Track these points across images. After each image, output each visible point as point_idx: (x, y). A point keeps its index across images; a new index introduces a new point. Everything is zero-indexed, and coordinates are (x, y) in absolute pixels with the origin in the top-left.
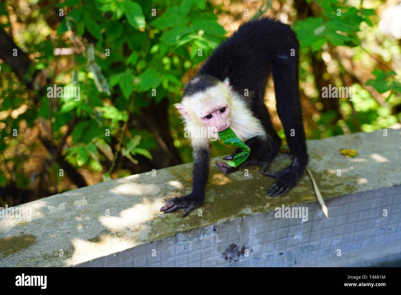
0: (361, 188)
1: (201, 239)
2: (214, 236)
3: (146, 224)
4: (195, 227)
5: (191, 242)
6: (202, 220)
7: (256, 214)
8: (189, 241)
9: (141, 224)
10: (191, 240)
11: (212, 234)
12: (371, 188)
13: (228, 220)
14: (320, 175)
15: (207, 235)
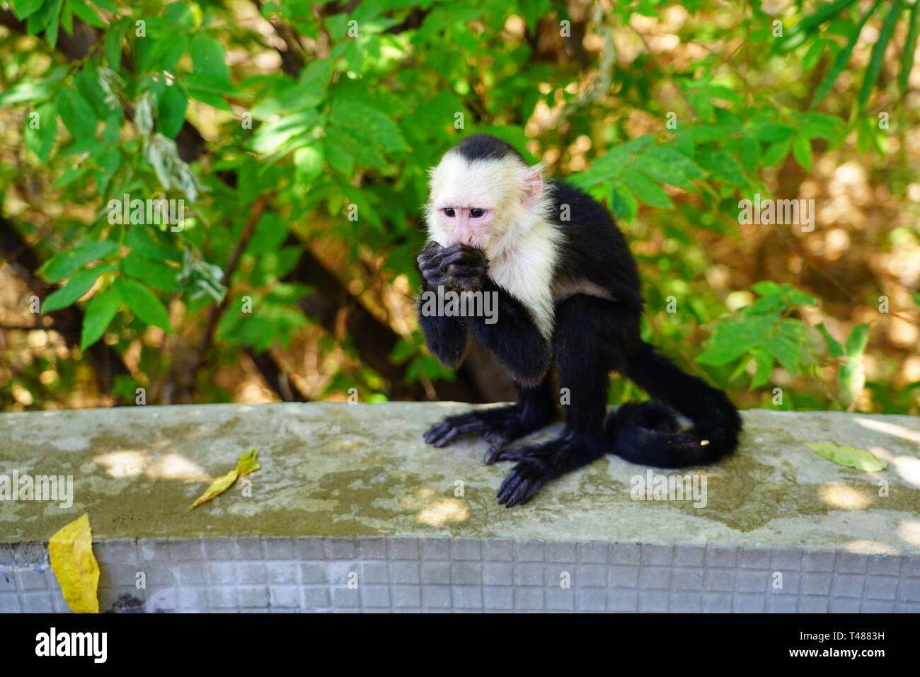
1: (43, 568)
4: (29, 540)
5: (20, 570)
8: (16, 567)
10: (21, 567)
13: (103, 539)
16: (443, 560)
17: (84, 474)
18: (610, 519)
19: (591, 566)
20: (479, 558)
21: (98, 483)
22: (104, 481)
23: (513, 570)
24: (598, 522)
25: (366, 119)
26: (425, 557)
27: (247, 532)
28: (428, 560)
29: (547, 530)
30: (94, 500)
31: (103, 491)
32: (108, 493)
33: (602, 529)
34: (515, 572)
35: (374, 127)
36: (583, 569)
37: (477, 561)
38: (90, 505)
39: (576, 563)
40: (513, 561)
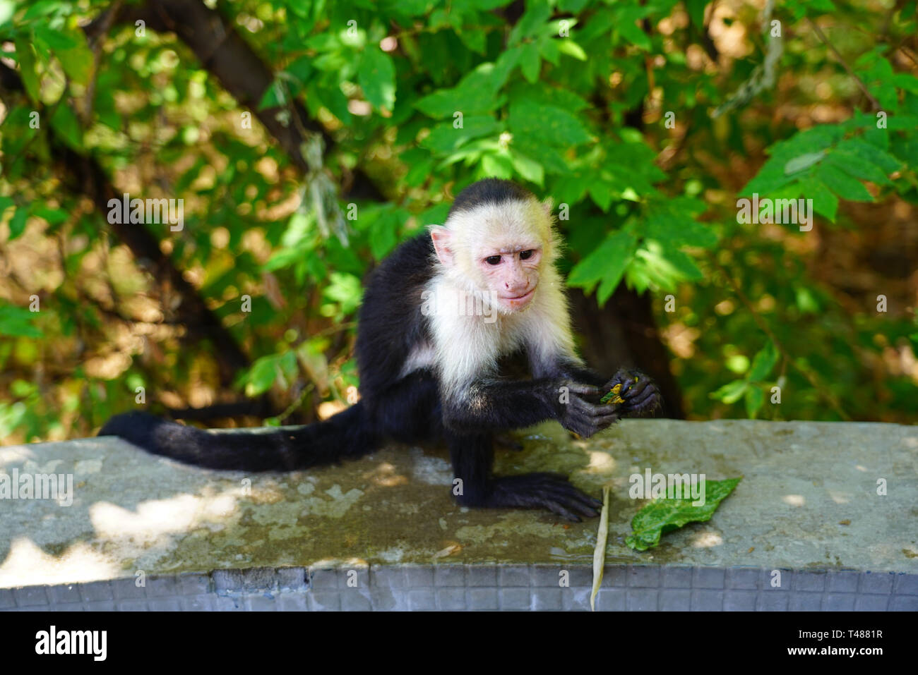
0: (693, 559)
1: (273, 593)
2: (303, 593)
3: (172, 536)
4: (259, 566)
5: (250, 595)
6: (284, 554)
7: (406, 565)
8: (245, 593)
9: (163, 534)
10: (251, 592)
11: (302, 590)
12: (717, 564)
13: (335, 566)
14: (626, 504)
15: (290, 588)
16: (685, 588)
17: (302, 495)
18: (857, 546)
19: (839, 595)
20: (721, 587)
21: (320, 505)
22: (324, 503)
23: (756, 599)
24: (845, 550)
25: (545, 119)
26: (665, 585)
27: (482, 559)
28: (669, 588)
29: (793, 558)
30: (318, 524)
31: (325, 513)
32: (330, 515)
33: (851, 557)
34: (758, 601)
35: (555, 125)
36: (830, 598)
37: (720, 590)
38: (315, 528)
39: (824, 592)
40: (758, 589)
